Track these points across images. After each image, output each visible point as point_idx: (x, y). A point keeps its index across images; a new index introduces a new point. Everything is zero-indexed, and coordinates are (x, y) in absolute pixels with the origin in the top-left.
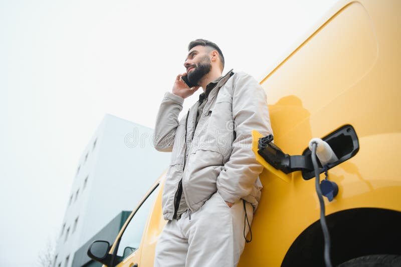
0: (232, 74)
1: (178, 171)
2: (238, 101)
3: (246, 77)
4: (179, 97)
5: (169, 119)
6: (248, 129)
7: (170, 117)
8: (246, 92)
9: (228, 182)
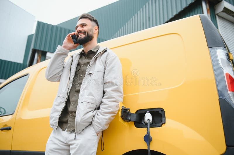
0: (105, 51)
1: (62, 102)
2: (109, 72)
3: (114, 57)
4: (67, 50)
5: (59, 65)
6: (113, 94)
7: (60, 63)
8: (114, 68)
9: (99, 123)
